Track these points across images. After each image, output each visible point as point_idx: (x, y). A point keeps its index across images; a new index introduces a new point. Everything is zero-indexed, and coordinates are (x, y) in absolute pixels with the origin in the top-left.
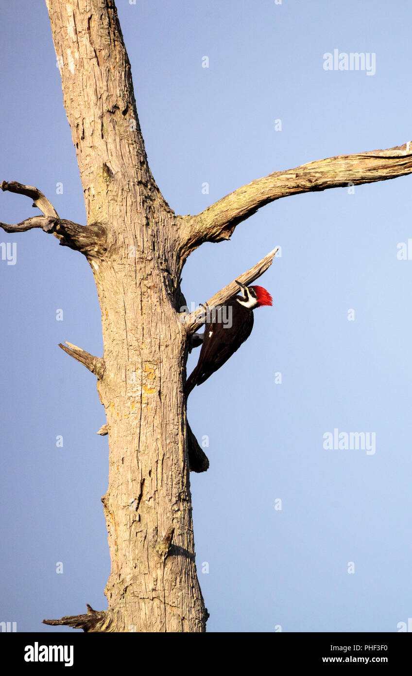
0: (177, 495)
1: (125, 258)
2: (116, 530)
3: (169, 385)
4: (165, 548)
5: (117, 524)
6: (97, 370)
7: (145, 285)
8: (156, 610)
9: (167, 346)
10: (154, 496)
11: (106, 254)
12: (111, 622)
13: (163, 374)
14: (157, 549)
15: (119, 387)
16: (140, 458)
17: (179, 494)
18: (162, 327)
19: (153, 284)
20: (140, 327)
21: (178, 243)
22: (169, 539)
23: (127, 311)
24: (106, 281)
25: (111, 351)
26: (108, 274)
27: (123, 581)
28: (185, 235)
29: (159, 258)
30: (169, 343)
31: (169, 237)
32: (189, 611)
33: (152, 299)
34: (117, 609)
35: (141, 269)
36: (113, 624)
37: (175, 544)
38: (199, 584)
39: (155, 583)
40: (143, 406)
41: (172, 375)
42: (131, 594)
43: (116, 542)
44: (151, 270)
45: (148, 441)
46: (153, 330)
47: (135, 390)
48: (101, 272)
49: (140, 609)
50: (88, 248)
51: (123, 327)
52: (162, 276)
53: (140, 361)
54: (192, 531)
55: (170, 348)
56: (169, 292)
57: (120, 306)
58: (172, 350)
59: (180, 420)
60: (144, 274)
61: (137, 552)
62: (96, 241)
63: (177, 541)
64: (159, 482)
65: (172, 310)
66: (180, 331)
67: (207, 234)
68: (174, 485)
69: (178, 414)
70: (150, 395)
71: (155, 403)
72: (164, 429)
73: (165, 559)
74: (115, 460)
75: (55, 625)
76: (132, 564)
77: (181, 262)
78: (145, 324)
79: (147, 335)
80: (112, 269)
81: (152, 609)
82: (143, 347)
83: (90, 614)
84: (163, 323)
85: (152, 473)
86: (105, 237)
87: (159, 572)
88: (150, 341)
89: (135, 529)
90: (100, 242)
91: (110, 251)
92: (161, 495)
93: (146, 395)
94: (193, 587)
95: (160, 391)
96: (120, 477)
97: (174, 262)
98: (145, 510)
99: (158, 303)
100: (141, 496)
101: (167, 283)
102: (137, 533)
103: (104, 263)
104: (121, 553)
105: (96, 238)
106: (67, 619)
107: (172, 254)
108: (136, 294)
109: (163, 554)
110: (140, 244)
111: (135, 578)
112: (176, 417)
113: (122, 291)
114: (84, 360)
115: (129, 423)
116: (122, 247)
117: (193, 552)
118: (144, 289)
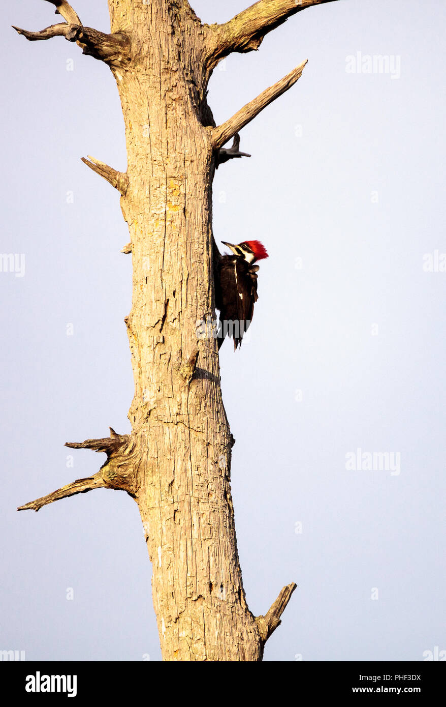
0: (202, 316)
1: (149, 68)
2: (139, 352)
3: (195, 202)
4: (190, 372)
5: (140, 346)
6: (121, 186)
7: (170, 97)
8: (180, 435)
9: (192, 162)
10: (178, 317)
11: (131, 65)
12: (135, 446)
13: (187, 191)
14: (182, 372)
15: (142, 203)
16: (164, 278)
17: (204, 316)
18: (187, 142)
19: (178, 96)
20: (164, 141)
21: (204, 53)
22: (194, 361)
23: (152, 125)
24: (130, 92)
25: (135, 166)
26: (132, 85)
27: (146, 405)
28: (211, 44)
29: (184, 68)
30: (194, 158)
31: (195, 47)
32: (214, 437)
33: (178, 112)
34: (140, 433)
35: (166, 80)
36: (137, 449)
37: (200, 367)
38: (224, 409)
39: (179, 407)
40: (168, 223)
41: (198, 192)
42: (155, 417)
43: (139, 364)
44: (177, 81)
45: (173, 260)
46: (178, 144)
47: (159, 206)
48: (125, 83)
49: (164, 434)
50: (112, 58)
51: (147, 141)
52: (187, 87)
53: (164, 176)
54: (218, 354)
55: (195, 163)
56: (195, 104)
57: (145, 119)
58: (198, 165)
59: (205, 239)
60: (169, 85)
61: (161, 374)
62: (120, 50)
63: (202, 364)
64: (184, 302)
65: (198, 124)
66: (206, 146)
67: (234, 44)
68: (199, 307)
69: (203, 232)
70: (175, 213)
71: (179, 221)
72: (189, 248)
73: (190, 383)
74: (138, 279)
75: (77, 448)
76: (155, 388)
77: (208, 73)
78: (170, 138)
79: (172, 150)
80: (136, 80)
81: (176, 434)
82: (168, 162)
83: (113, 438)
84: (188, 137)
85: (176, 294)
86: (129, 46)
87: (184, 396)
88: (175, 155)
89: (159, 351)
90: (123, 52)
91: (134, 61)
92: (185, 316)
93: (170, 212)
94: (218, 412)
95: (185, 208)
96: (144, 298)
97: (200, 73)
98: (169, 331)
99: (184, 117)
100: (165, 317)
101: (193, 95)
102: (161, 355)
103: (128, 74)
104: (145, 376)
105: (120, 47)
106: (90, 442)
107: (199, 65)
108: (161, 107)
109: (188, 377)
110: (166, 54)
111: (158, 401)
112: (202, 236)
113: (146, 103)
114: (107, 175)
115: (152, 241)
116: (147, 57)
117: (219, 375)
118: (169, 102)
